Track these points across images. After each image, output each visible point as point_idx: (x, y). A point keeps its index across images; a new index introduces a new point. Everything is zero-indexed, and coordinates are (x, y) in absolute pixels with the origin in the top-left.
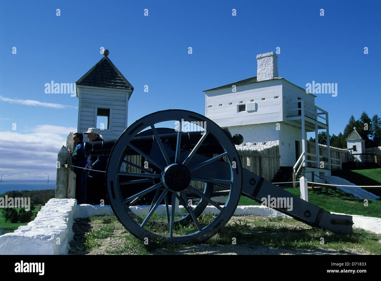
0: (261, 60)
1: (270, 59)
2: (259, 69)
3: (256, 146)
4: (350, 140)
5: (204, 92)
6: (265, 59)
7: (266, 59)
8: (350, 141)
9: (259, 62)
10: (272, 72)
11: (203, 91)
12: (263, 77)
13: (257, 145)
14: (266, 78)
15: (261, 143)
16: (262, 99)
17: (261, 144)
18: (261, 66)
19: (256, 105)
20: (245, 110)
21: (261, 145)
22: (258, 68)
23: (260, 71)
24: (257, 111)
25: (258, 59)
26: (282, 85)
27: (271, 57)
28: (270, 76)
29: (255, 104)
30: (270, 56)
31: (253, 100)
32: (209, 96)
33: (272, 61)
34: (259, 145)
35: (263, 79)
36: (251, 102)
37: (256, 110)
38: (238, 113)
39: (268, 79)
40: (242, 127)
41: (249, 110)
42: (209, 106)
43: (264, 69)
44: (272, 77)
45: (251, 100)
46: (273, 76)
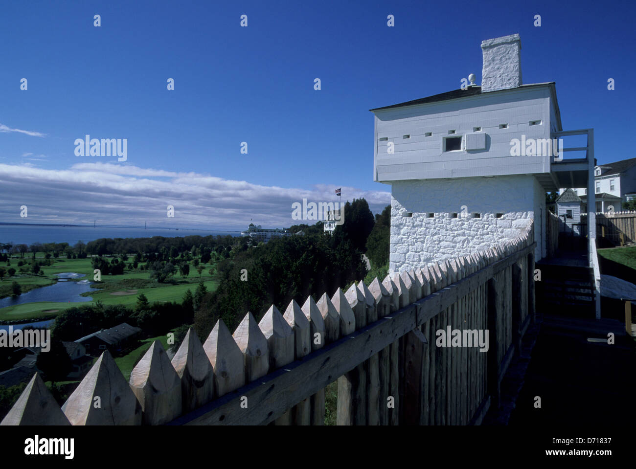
0: (492, 52)
1: (511, 47)
2: (487, 69)
3: (479, 220)
4: (561, 202)
5: (372, 112)
6: (501, 47)
7: (503, 48)
8: (563, 204)
9: (486, 56)
10: (517, 74)
11: (370, 110)
12: (495, 85)
13: (483, 217)
14: (502, 86)
15: (493, 214)
16: (500, 125)
17: (492, 217)
18: (492, 62)
19: (487, 138)
20: (459, 148)
21: (490, 218)
22: (484, 66)
23: (490, 72)
24: (488, 151)
25: (485, 48)
26: (549, 98)
27: (515, 44)
28: (510, 81)
29: (484, 135)
30: (512, 42)
31: (478, 129)
32: (383, 119)
33: (516, 52)
34: (488, 218)
35: (496, 88)
36: (474, 131)
37: (487, 149)
38: (444, 153)
39: (508, 87)
40: (450, 181)
41: (470, 148)
42: (382, 139)
43: (498, 69)
44: (515, 83)
45: (474, 128)
46: (518, 82)
